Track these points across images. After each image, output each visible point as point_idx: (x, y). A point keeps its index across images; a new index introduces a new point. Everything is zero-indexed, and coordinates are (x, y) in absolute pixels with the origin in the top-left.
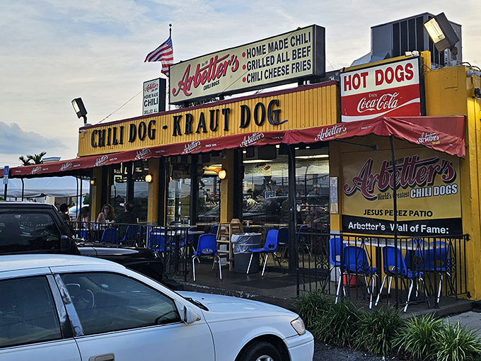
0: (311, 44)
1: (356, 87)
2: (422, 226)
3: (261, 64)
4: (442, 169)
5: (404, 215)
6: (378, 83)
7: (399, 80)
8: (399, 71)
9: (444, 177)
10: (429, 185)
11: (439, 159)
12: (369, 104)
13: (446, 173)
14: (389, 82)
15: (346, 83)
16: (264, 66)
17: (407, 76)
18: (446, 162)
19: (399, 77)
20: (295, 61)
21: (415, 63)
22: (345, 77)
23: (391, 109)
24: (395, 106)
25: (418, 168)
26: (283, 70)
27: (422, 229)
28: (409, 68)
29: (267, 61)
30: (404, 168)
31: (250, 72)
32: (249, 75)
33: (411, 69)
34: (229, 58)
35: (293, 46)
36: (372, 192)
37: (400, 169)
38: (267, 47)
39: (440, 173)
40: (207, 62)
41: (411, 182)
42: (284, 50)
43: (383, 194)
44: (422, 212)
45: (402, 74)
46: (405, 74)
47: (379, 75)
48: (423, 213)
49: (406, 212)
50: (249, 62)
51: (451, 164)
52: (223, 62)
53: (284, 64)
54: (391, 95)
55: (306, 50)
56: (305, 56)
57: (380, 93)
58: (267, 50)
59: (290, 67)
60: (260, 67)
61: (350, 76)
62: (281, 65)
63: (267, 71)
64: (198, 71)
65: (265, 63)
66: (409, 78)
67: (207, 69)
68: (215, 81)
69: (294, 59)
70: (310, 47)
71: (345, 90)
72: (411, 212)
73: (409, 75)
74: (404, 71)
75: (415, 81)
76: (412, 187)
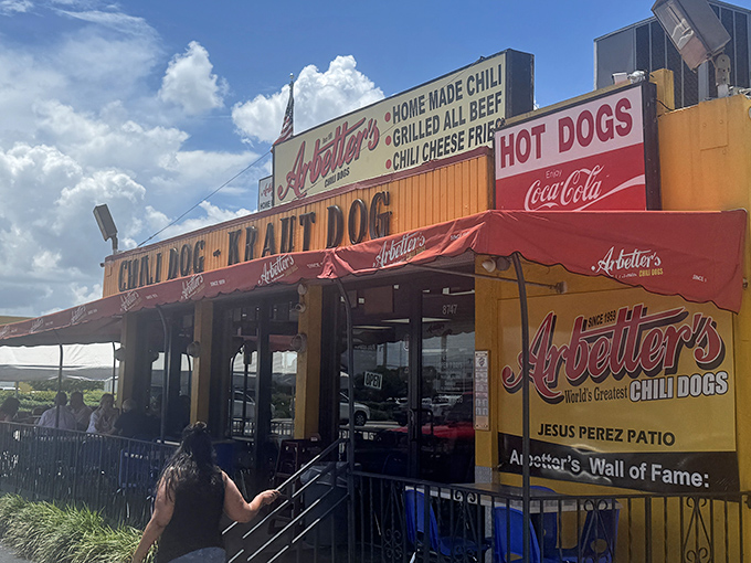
0: (502, 88)
1: (523, 159)
2: (654, 466)
3: (417, 134)
4: (695, 336)
5: (617, 439)
6: (564, 147)
7: (604, 137)
8: (605, 118)
9: (699, 354)
10: (668, 372)
11: (687, 313)
12: (546, 193)
13: (703, 344)
14: (585, 142)
15: (505, 150)
16: (422, 136)
17: (619, 127)
18: (704, 319)
19: (605, 130)
20: (475, 124)
21: (635, 96)
22: (503, 138)
23: (588, 201)
24: (596, 196)
25: (646, 334)
26: (454, 142)
27: (654, 473)
28: (623, 109)
29: (428, 126)
30: (618, 333)
31: (399, 149)
32: (397, 154)
33: (628, 111)
34: (365, 125)
35: (471, 93)
36: (553, 386)
37: (609, 336)
38: (426, 100)
39: (690, 345)
40: (330, 136)
41: (631, 365)
42: (455, 104)
43: (575, 390)
44: (652, 433)
45: (610, 123)
46: (616, 123)
47: (566, 129)
48: (656, 436)
49: (621, 431)
50: (397, 131)
51: (714, 324)
52: (355, 133)
53: (456, 130)
54: (587, 171)
55: (493, 100)
56: (492, 112)
57: (566, 168)
58: (426, 106)
59: (466, 136)
60: (416, 138)
61: (512, 136)
62: (450, 132)
63: (426, 145)
64: (318, 152)
65: (423, 131)
66: (623, 132)
67: (331, 149)
68: (342, 169)
69: (472, 119)
70: (500, 93)
71: (503, 166)
72: (631, 433)
73: (624, 125)
74: (614, 117)
75: (636, 136)
76: (634, 376)
